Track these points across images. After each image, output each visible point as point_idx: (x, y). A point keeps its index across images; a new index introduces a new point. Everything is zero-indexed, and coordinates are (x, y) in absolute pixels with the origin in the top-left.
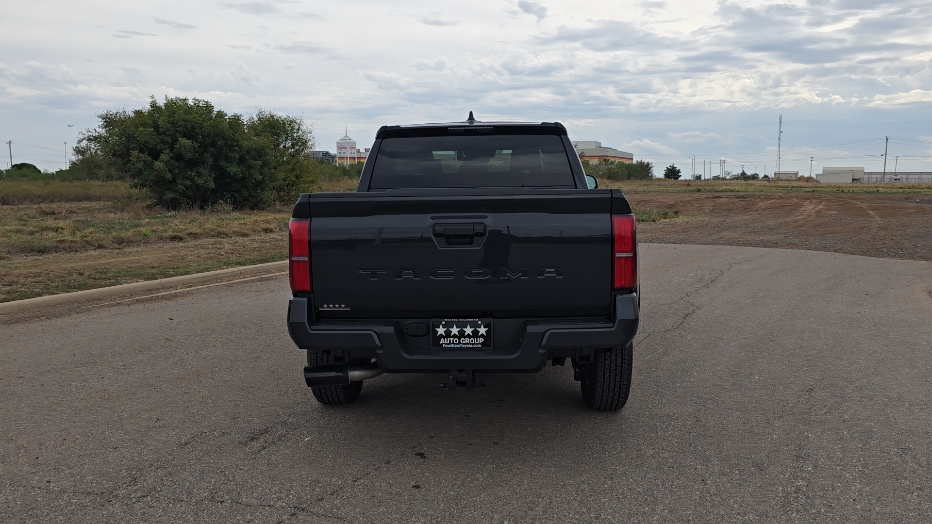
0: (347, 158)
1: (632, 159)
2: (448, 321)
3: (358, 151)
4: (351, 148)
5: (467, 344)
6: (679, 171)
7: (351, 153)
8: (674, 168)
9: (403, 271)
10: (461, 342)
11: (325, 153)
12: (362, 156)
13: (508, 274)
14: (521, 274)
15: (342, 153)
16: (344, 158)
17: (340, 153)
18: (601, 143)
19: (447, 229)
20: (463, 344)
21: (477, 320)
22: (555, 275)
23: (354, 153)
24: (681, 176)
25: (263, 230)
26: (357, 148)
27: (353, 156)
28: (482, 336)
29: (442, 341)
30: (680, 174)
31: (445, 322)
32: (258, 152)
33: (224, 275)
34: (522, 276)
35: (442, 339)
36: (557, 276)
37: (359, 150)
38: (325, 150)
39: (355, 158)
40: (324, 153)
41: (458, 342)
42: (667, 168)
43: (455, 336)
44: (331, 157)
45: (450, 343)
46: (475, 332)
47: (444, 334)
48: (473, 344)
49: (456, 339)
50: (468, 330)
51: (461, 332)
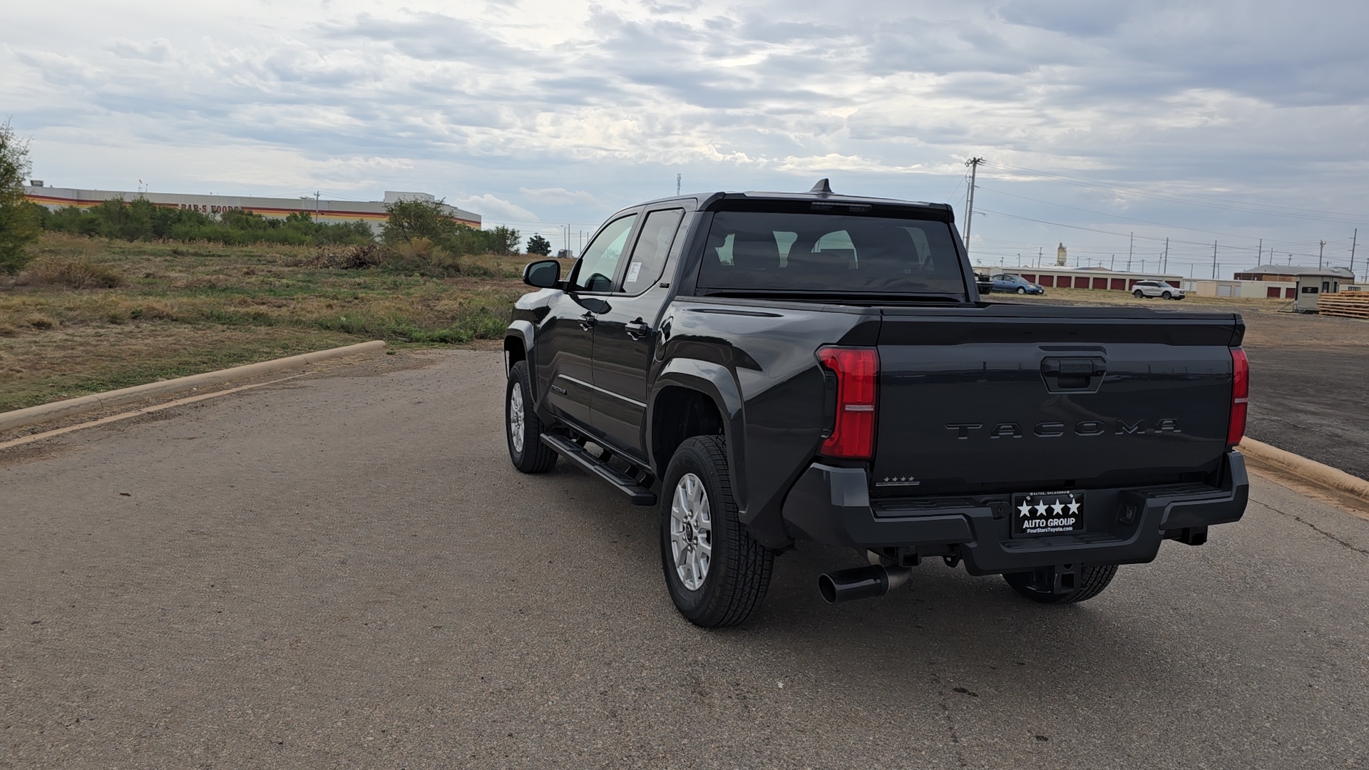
1: (480, 223)
2: (1033, 496)
5: (1056, 527)
6: (548, 245)
8: (540, 239)
9: (1001, 426)
10: (1049, 525)
13: (1124, 428)
14: (1137, 427)
18: (434, 196)
19: (1063, 365)
20: (1051, 527)
21: (1068, 492)
22: (1173, 428)
24: (550, 251)
25: (34, 324)
28: (1074, 515)
29: (1026, 524)
30: (549, 249)
31: (1031, 497)
33: (78, 410)
34: (1138, 430)
35: (1026, 521)
36: (1175, 429)
41: (1044, 525)
42: (531, 238)
43: (1041, 517)
45: (1035, 528)
46: (1066, 510)
47: (1028, 515)
48: (1063, 527)
49: (1043, 520)
50: (1058, 508)
51: (1050, 511)
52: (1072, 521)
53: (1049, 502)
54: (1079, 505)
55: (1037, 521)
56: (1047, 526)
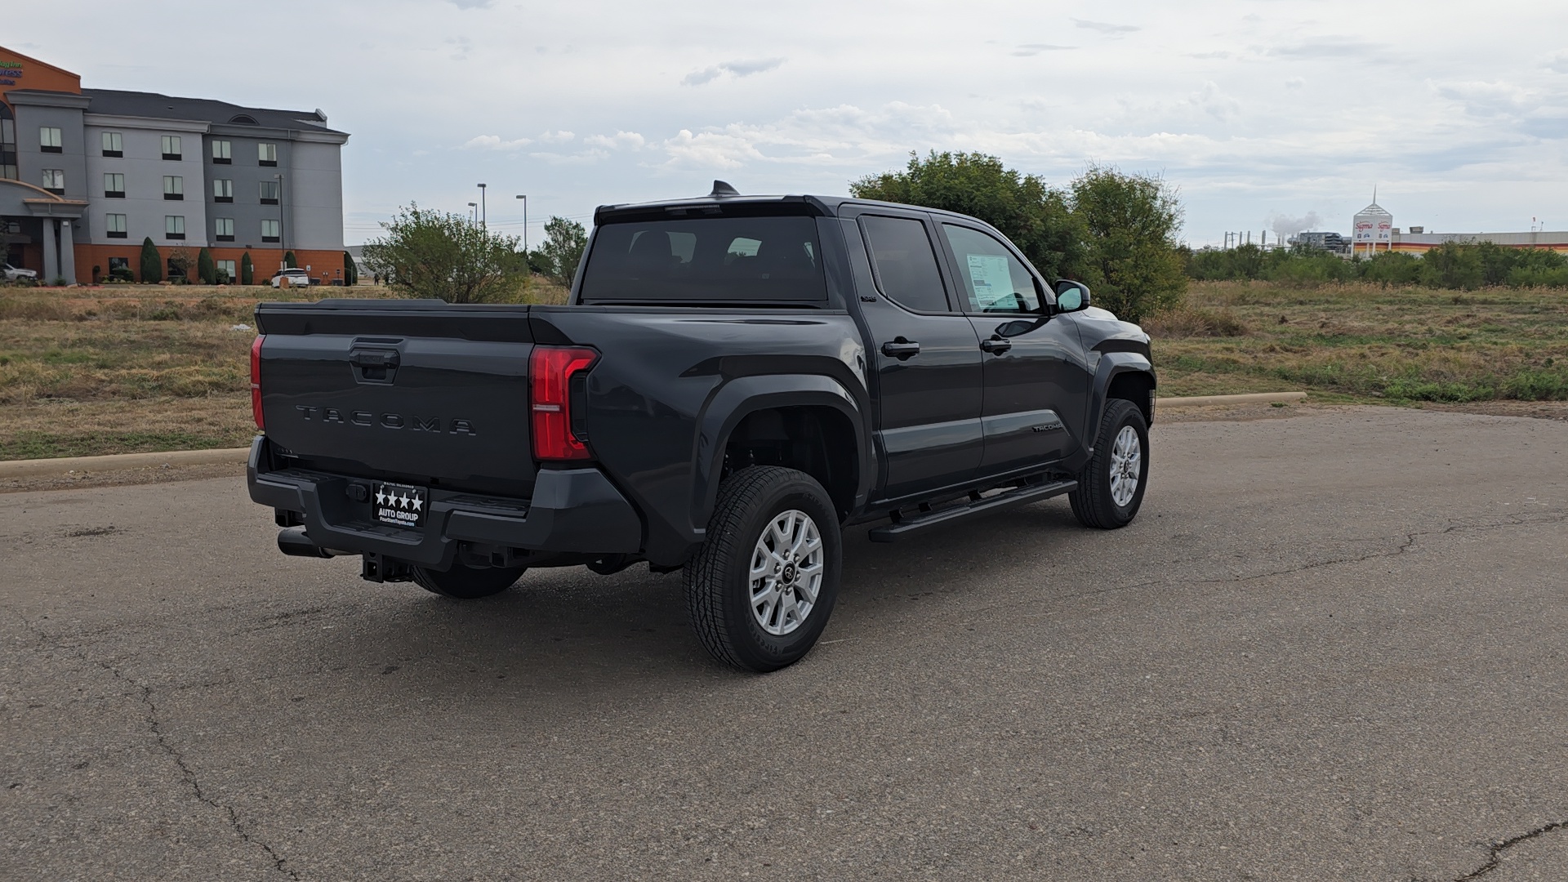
0: (1371, 244)
3: (1396, 232)
4: (1381, 227)
5: (402, 519)
7: (1380, 236)
9: (330, 410)
11: (1330, 235)
12: (1401, 242)
13: (420, 424)
14: (433, 425)
15: (1362, 236)
16: (1365, 244)
17: (1359, 236)
20: (399, 519)
21: (413, 487)
22: (468, 431)
23: (1386, 236)
26: (1393, 227)
27: (1383, 240)
28: (416, 511)
29: (381, 512)
31: (385, 485)
32: (1060, 237)
34: (435, 428)
35: (381, 509)
37: (1399, 229)
38: (1331, 229)
39: (1387, 244)
40: (1328, 235)
41: (394, 516)
43: (392, 507)
44: (1342, 244)
45: (387, 517)
46: (410, 504)
47: (382, 503)
48: (407, 521)
49: (393, 511)
50: (404, 501)
51: (398, 502)
52: (415, 517)
53: (399, 495)
54: (421, 502)
55: (389, 511)
56: (396, 518)
